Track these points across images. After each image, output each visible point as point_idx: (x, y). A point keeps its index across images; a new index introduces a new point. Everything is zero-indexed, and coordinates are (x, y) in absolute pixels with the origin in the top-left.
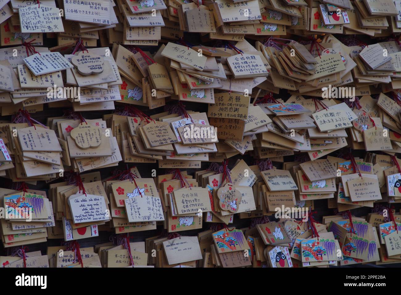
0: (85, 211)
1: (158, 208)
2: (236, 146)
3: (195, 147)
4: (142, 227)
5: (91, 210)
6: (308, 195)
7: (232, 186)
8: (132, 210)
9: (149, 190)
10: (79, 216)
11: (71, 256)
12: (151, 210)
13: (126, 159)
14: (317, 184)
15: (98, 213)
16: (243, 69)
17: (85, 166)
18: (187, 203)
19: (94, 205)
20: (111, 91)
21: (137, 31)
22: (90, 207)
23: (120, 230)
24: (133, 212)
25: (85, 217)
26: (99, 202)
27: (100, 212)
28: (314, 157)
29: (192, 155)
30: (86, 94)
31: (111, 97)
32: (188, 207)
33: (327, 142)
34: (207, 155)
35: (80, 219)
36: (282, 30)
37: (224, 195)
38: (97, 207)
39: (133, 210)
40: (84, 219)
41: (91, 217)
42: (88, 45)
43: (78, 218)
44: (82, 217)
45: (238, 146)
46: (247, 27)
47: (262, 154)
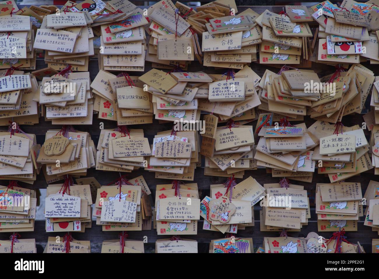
0: (58, 208)
1: (132, 212)
2: (218, 163)
3: (168, 161)
4: (128, 227)
5: (64, 208)
6: (328, 215)
7: (226, 199)
8: (106, 211)
9: (132, 196)
10: (51, 212)
11: (61, 246)
12: (125, 213)
13: (97, 167)
14: (336, 205)
15: (70, 211)
16: (220, 94)
17: (54, 170)
18: (172, 210)
19: (69, 204)
20: (79, 109)
21: (116, 58)
22: (64, 205)
23: (107, 228)
24: (107, 213)
25: (56, 213)
26: (74, 202)
27: (73, 210)
28: (334, 179)
29: (168, 168)
30: (54, 110)
31: (77, 113)
32: (172, 214)
33: (337, 165)
34: (183, 169)
35: (51, 214)
36: (296, 59)
37: (216, 206)
38: (71, 206)
39: (108, 211)
40: (55, 215)
41: (63, 214)
42: (79, 70)
43: (49, 214)
44: (54, 213)
45: (220, 163)
46: (242, 56)
47: (274, 173)
